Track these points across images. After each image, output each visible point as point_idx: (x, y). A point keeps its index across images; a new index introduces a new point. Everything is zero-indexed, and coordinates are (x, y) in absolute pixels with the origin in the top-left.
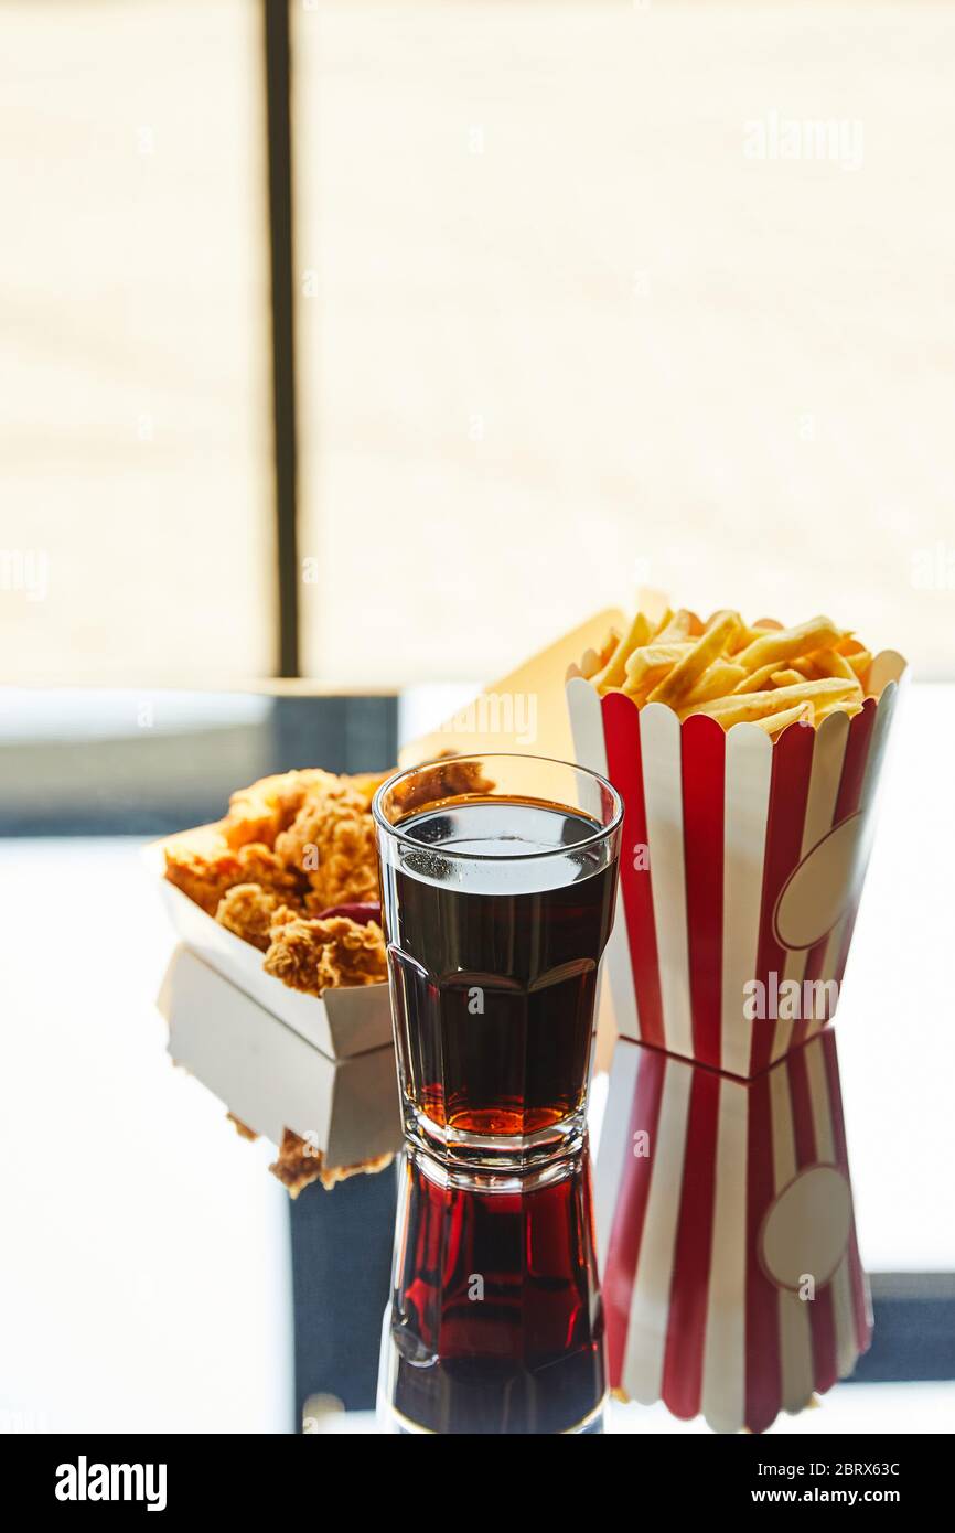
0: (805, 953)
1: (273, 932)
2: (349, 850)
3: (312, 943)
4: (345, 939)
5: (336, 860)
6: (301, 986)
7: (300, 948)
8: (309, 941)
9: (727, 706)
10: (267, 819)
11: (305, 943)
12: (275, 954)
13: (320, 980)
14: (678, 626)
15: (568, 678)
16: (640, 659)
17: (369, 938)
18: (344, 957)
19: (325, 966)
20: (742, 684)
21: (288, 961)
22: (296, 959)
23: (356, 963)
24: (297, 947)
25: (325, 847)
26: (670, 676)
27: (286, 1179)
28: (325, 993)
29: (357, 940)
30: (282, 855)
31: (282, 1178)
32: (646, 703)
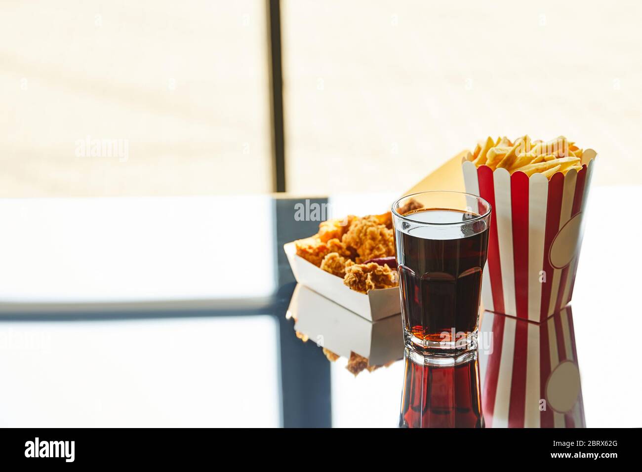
0: (561, 270)
1: (347, 269)
2: (373, 238)
3: (363, 272)
4: (376, 271)
5: (368, 243)
6: (359, 290)
7: (358, 274)
8: (361, 272)
9: (528, 168)
10: (337, 231)
11: (360, 272)
12: (349, 277)
13: (367, 287)
14: (504, 142)
15: (463, 162)
16: (493, 152)
17: (385, 270)
18: (375, 278)
19: (369, 281)
20: (533, 161)
21: (354, 279)
22: (357, 279)
23: (381, 280)
24: (357, 274)
25: (363, 238)
26: (505, 158)
27: (353, 371)
28: (369, 292)
29: (380, 271)
30: (345, 242)
31: (351, 371)
32: (496, 169)
